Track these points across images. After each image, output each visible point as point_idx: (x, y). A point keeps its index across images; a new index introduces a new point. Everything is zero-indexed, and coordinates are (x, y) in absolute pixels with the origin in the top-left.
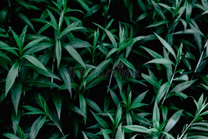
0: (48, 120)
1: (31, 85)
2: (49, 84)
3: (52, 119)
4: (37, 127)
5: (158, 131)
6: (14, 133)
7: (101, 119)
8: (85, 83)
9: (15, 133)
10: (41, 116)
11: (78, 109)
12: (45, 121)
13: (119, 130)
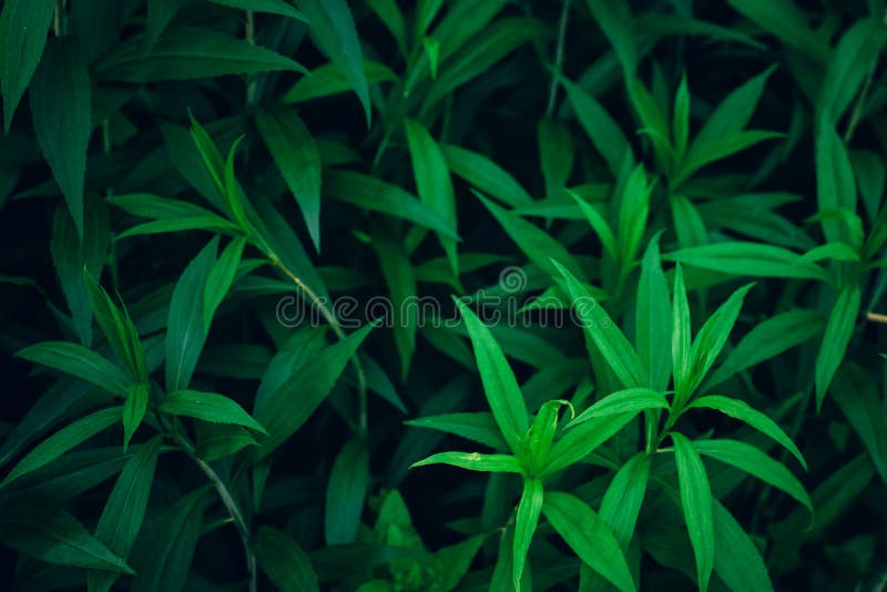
0: (255, 263)
1: (140, 75)
2: (238, 57)
3: (273, 256)
4: (202, 298)
5: (856, 257)
6: (77, 340)
7: (542, 236)
8: (433, 52)
9: (83, 341)
10: (214, 242)
11: (409, 197)
12: (238, 271)
13: (648, 274)
